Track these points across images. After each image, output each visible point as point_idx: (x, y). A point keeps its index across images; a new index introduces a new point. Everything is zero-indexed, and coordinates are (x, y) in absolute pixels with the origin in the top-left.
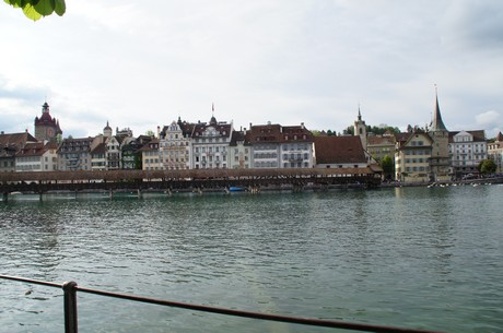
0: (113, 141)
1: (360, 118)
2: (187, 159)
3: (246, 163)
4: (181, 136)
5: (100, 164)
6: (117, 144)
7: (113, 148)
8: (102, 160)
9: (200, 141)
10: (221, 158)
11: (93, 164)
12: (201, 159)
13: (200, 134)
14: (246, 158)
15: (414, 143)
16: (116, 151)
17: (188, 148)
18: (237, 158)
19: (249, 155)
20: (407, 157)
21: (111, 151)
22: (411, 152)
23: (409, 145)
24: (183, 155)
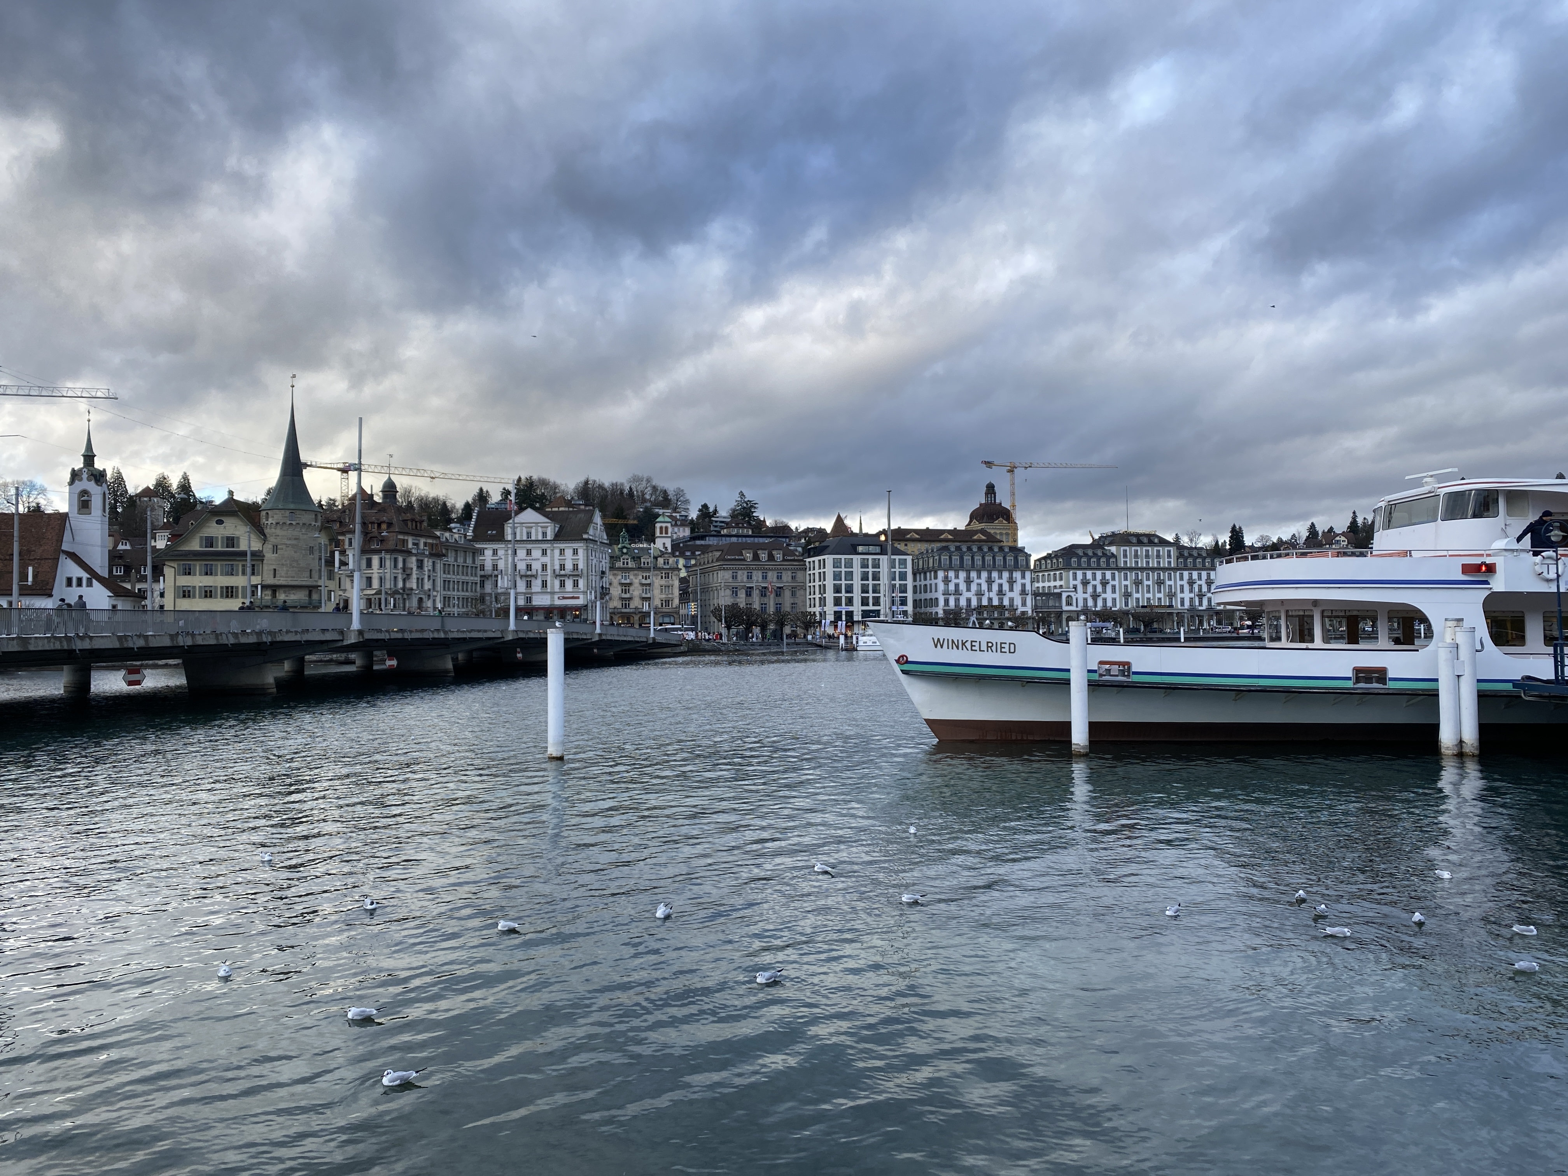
1: (89, 458)
15: (210, 541)
20: (185, 581)
22: (198, 566)
23: (195, 545)
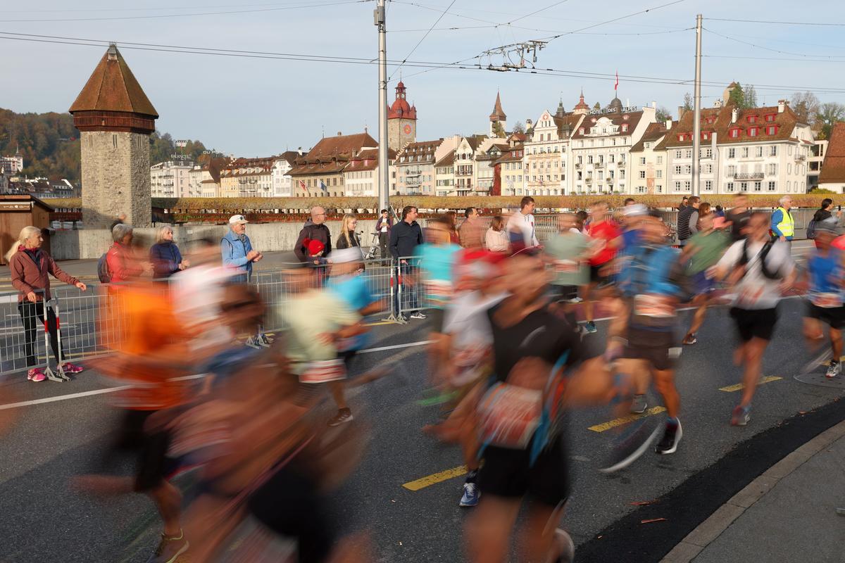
0: (465, 147)
2: (563, 178)
3: (657, 182)
4: (555, 136)
5: (446, 183)
6: (469, 150)
7: (464, 157)
8: (450, 176)
9: (585, 144)
10: (617, 173)
11: (438, 183)
12: (585, 176)
13: (587, 131)
14: (659, 172)
16: (467, 162)
17: (563, 156)
18: (643, 174)
19: (663, 167)
21: (461, 162)
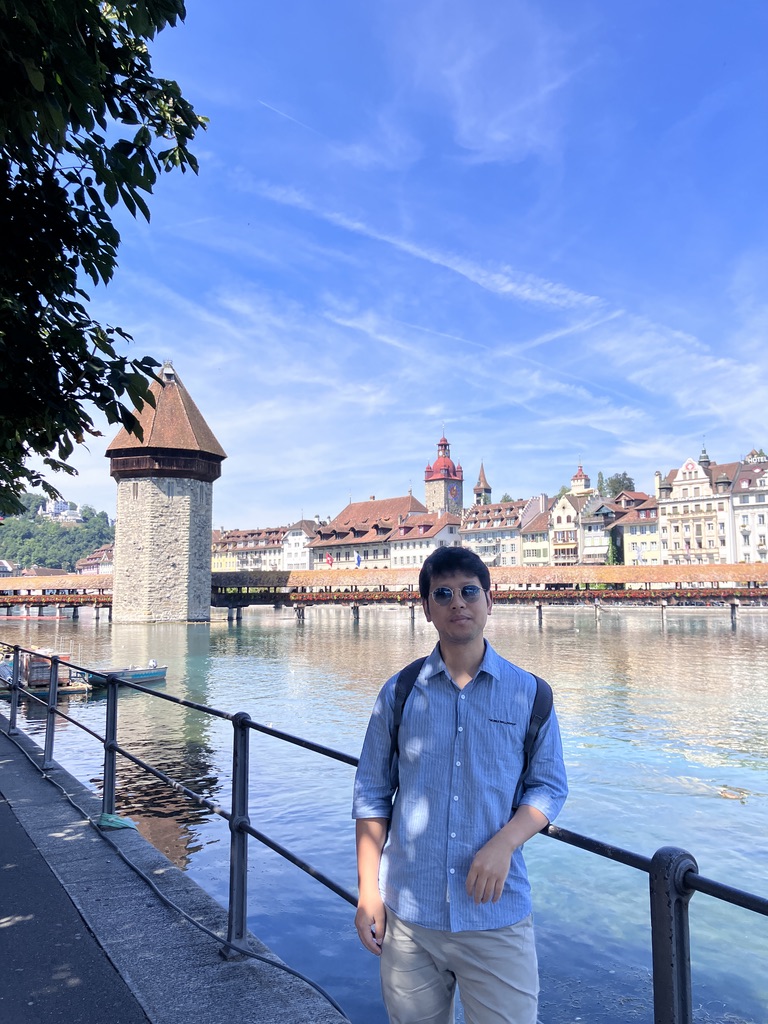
2: (723, 542)
4: (706, 490)
5: (536, 553)
7: (563, 519)
8: (540, 545)
9: (752, 500)
11: (527, 553)
12: (754, 540)
13: (752, 483)
17: (723, 516)
24: (713, 532)
